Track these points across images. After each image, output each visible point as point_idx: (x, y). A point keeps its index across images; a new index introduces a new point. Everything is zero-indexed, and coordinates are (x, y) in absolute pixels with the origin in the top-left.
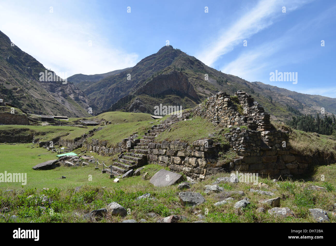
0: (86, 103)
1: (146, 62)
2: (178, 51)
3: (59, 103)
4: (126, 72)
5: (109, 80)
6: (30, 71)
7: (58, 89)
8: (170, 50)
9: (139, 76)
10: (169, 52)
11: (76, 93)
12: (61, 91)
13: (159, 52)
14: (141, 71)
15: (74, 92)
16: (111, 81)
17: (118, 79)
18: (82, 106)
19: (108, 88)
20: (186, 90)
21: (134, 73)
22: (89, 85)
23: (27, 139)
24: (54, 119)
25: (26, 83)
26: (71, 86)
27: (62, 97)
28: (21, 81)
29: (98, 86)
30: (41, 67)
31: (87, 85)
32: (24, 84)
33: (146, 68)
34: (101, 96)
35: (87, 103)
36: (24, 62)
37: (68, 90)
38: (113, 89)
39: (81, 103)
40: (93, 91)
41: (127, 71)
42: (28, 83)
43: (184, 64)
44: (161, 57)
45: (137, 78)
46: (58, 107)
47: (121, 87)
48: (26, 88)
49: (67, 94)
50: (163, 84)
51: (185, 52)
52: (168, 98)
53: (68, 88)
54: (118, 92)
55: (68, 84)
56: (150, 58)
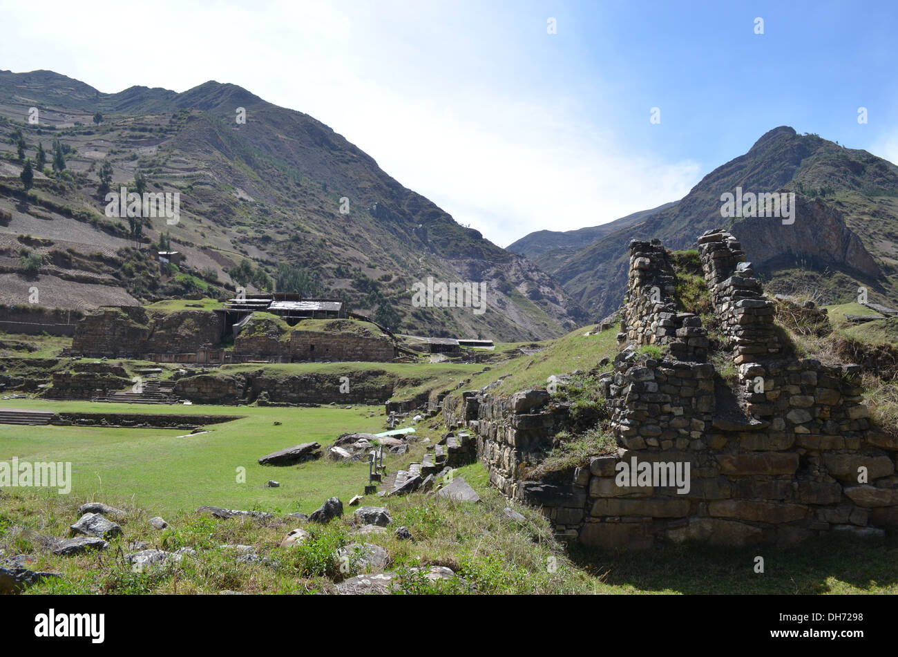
0: (558, 303)
1: (716, 183)
2: (813, 140)
3: (492, 307)
4: (661, 214)
5: (618, 242)
6: (422, 234)
7: (488, 272)
8: (787, 141)
9: (699, 222)
10: (782, 148)
11: (532, 280)
12: (495, 276)
13: (755, 151)
14: (705, 209)
15: (527, 277)
16: (622, 244)
17: (640, 236)
18: (549, 311)
19: (614, 262)
20: (839, 252)
21: (686, 216)
22: (566, 258)
23: (381, 395)
24: (461, 347)
25: (413, 262)
26: (520, 262)
27: (499, 293)
28: (404, 258)
29: (589, 259)
30: (447, 223)
31: (562, 259)
32: (410, 265)
33: (718, 200)
34: (597, 283)
35: (561, 304)
36: (409, 214)
37: (512, 272)
39: (546, 304)
40: (577, 273)
41: (666, 212)
42: (418, 263)
43: (832, 174)
44: (761, 164)
45: (693, 228)
46: (488, 317)
48: (414, 275)
49: (512, 284)
50: (763, 238)
51: (835, 142)
52: (780, 279)
53: (514, 268)
55: (512, 259)
56: (730, 169)
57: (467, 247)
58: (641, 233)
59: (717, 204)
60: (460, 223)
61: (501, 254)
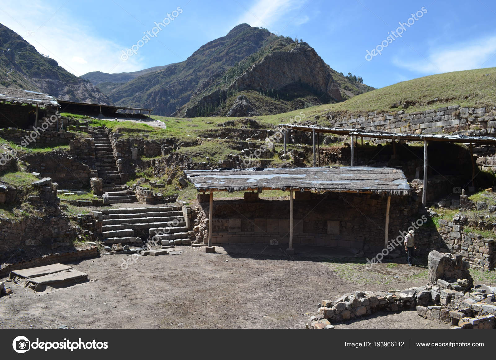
1: (208, 51)
2: (265, 31)
4: (175, 66)
5: (148, 80)
6: (10, 56)
7: (62, 90)
9: (200, 71)
10: (249, 33)
11: (95, 98)
12: (68, 93)
13: (230, 35)
14: (203, 64)
15: (91, 96)
16: (150, 82)
17: (162, 78)
19: (146, 92)
21: (190, 68)
22: (114, 88)
25: (2, 74)
26: (85, 85)
29: (129, 89)
30: (31, 52)
31: (111, 88)
33: (211, 60)
34: (135, 104)
37: (80, 91)
38: (156, 93)
40: (122, 97)
42: (6, 75)
44: (236, 41)
45: (196, 75)
47: (170, 89)
48: (2, 84)
53: (81, 89)
54: (165, 98)
55: (80, 82)
56: (216, 43)
57: (47, 70)
58: (163, 76)
59: (211, 62)
60: (41, 53)
61: (72, 78)
